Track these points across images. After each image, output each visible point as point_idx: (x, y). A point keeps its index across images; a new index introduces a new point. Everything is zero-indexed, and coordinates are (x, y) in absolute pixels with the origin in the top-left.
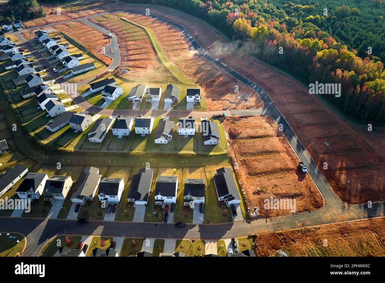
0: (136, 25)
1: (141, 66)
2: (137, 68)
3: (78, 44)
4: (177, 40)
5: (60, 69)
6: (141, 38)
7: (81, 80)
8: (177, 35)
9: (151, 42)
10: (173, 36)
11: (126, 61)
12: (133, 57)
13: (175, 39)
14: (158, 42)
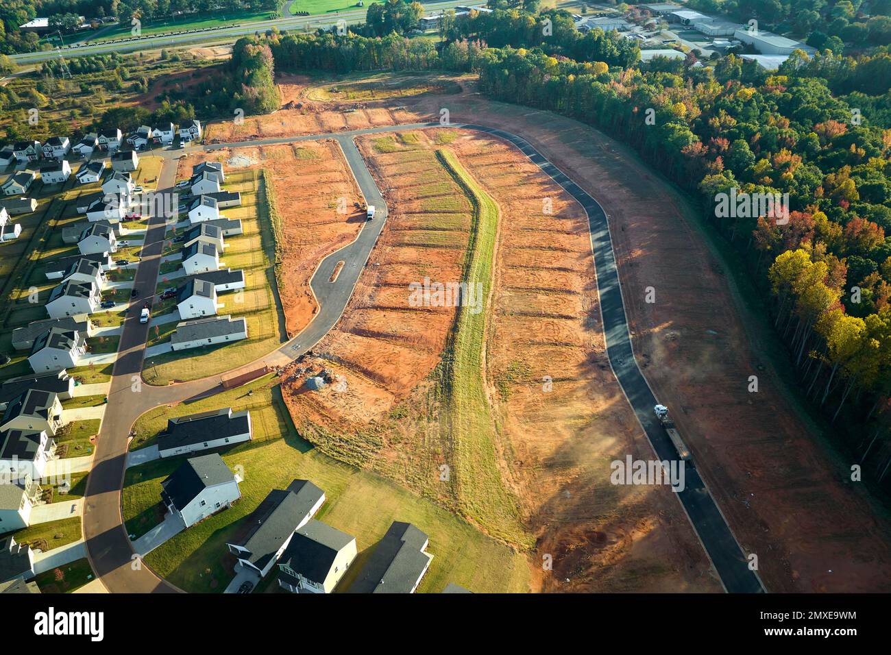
0: (463, 185)
1: (378, 371)
2: (362, 375)
3: (271, 224)
4: (560, 269)
5: (162, 314)
6: (449, 243)
7: (176, 381)
8: (568, 247)
9: (468, 267)
10: (556, 249)
11: (350, 332)
12: (376, 321)
13: (555, 265)
14: (496, 264)
